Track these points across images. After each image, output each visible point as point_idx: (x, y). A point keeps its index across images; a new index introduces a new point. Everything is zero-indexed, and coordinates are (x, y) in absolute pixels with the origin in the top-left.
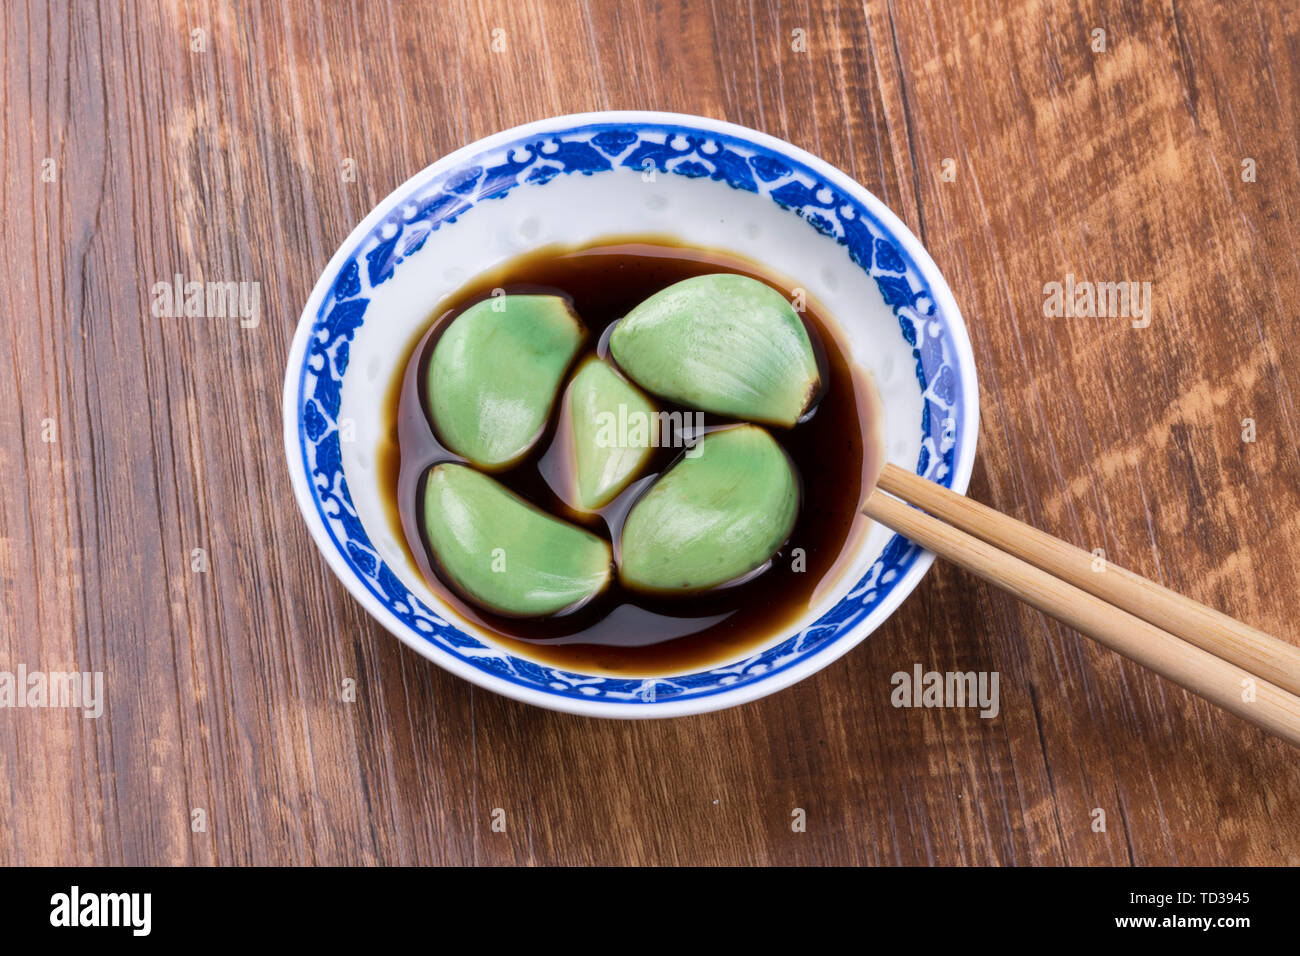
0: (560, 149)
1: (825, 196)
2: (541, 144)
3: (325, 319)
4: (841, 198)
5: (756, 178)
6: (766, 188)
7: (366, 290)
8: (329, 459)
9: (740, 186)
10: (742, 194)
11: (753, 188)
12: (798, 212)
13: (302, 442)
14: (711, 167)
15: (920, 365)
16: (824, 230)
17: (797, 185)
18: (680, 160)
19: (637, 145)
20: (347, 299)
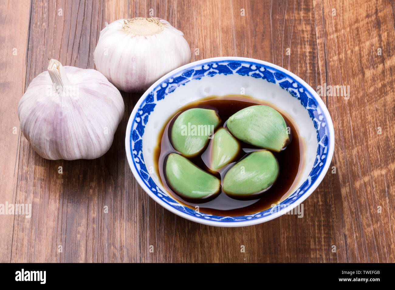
0: (218, 66)
1: (295, 85)
2: (212, 65)
3: (142, 108)
4: (300, 86)
5: (275, 79)
6: (278, 82)
7: (155, 101)
8: (138, 147)
9: (271, 81)
10: (271, 84)
11: (274, 82)
12: (287, 90)
13: (131, 141)
14: (262, 75)
15: (318, 135)
16: (294, 95)
17: (287, 82)
18: (253, 72)
19: (241, 67)
20: (149, 103)
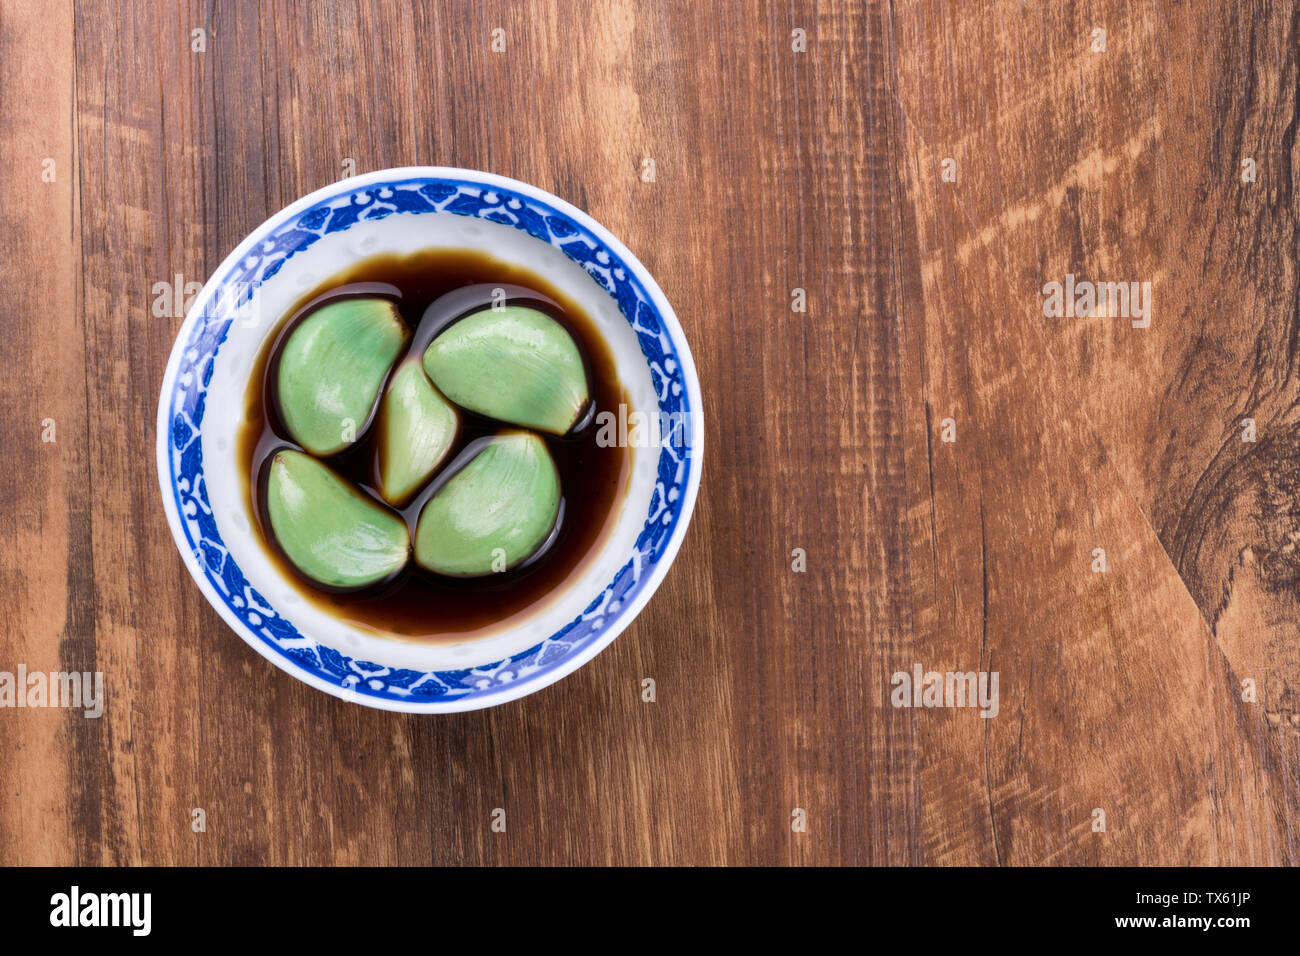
0: (394, 196)
2: (378, 191)
3: (194, 341)
4: (616, 262)
5: (550, 233)
6: (557, 242)
7: (231, 312)
8: (192, 463)
9: (538, 236)
10: (539, 242)
12: (582, 264)
13: (171, 453)
14: (514, 218)
16: (601, 283)
17: (582, 245)
18: (491, 210)
19: (457, 196)
20: (214, 322)
